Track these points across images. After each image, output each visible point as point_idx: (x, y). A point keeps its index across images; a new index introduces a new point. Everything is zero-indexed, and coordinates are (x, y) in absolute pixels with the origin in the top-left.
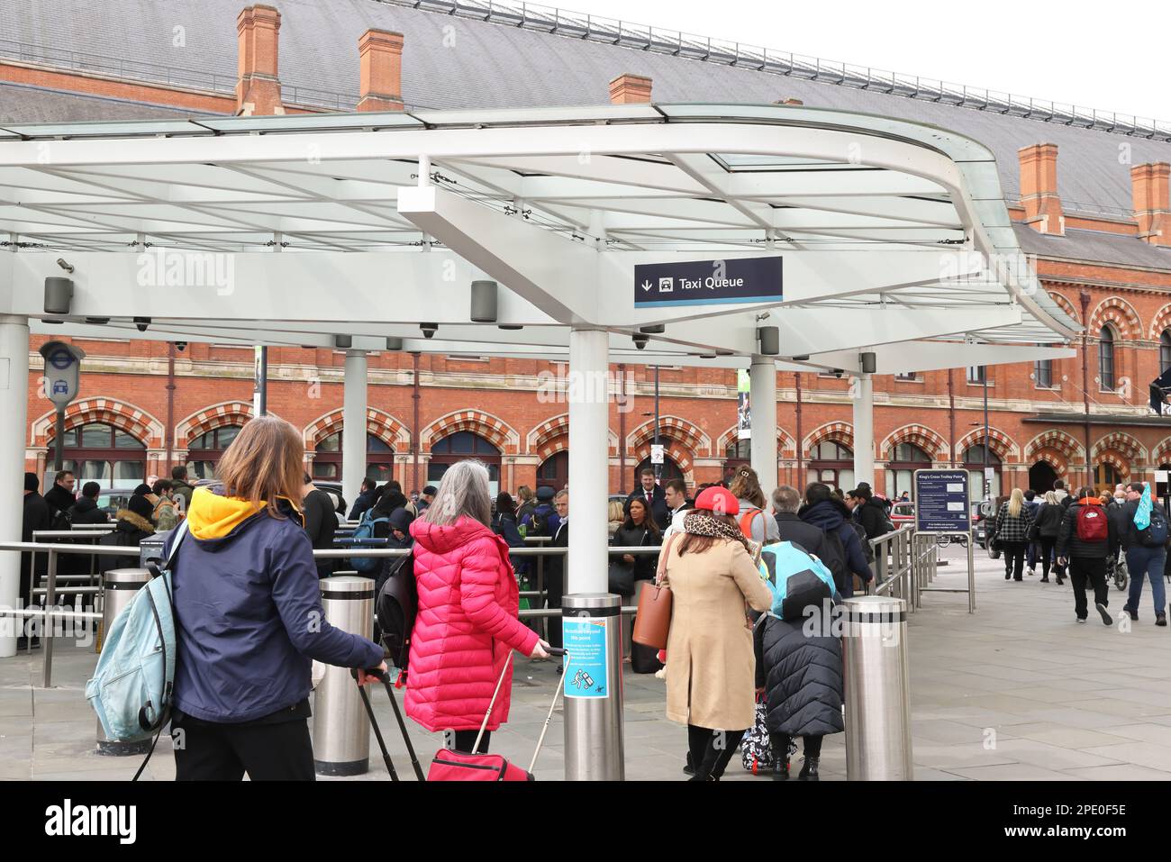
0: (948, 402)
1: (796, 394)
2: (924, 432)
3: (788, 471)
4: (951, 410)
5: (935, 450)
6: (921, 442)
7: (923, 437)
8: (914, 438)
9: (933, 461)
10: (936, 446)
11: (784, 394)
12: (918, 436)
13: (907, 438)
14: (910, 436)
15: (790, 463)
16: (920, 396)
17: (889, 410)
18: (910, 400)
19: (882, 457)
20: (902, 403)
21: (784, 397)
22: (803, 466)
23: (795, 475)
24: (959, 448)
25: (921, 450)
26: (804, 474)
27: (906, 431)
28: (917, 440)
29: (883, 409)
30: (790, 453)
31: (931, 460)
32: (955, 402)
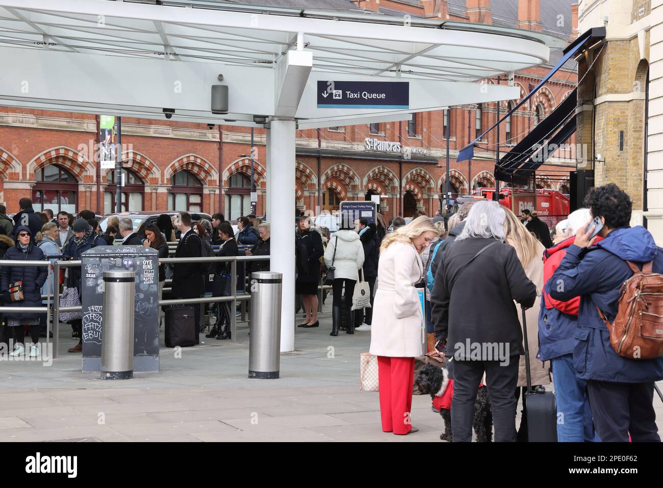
0: (218, 136)
1: (96, 125)
2: (199, 161)
3: (88, 194)
4: (220, 142)
5: (206, 177)
6: (196, 170)
7: (198, 166)
8: (190, 166)
9: (204, 186)
10: (207, 173)
11: (85, 125)
12: (194, 164)
13: (185, 166)
14: (188, 164)
15: (90, 187)
16: (196, 130)
17: (172, 142)
18: (188, 134)
19: (165, 182)
20: (181, 135)
21: (86, 128)
22: (102, 189)
23: (94, 198)
24: (225, 176)
25: (195, 177)
26: (102, 196)
27: (185, 160)
28: (192, 168)
29: (167, 141)
30: (91, 177)
31: (202, 185)
32: (223, 136)
